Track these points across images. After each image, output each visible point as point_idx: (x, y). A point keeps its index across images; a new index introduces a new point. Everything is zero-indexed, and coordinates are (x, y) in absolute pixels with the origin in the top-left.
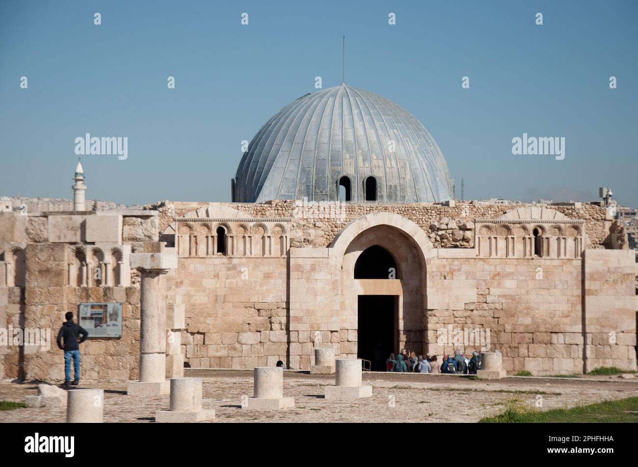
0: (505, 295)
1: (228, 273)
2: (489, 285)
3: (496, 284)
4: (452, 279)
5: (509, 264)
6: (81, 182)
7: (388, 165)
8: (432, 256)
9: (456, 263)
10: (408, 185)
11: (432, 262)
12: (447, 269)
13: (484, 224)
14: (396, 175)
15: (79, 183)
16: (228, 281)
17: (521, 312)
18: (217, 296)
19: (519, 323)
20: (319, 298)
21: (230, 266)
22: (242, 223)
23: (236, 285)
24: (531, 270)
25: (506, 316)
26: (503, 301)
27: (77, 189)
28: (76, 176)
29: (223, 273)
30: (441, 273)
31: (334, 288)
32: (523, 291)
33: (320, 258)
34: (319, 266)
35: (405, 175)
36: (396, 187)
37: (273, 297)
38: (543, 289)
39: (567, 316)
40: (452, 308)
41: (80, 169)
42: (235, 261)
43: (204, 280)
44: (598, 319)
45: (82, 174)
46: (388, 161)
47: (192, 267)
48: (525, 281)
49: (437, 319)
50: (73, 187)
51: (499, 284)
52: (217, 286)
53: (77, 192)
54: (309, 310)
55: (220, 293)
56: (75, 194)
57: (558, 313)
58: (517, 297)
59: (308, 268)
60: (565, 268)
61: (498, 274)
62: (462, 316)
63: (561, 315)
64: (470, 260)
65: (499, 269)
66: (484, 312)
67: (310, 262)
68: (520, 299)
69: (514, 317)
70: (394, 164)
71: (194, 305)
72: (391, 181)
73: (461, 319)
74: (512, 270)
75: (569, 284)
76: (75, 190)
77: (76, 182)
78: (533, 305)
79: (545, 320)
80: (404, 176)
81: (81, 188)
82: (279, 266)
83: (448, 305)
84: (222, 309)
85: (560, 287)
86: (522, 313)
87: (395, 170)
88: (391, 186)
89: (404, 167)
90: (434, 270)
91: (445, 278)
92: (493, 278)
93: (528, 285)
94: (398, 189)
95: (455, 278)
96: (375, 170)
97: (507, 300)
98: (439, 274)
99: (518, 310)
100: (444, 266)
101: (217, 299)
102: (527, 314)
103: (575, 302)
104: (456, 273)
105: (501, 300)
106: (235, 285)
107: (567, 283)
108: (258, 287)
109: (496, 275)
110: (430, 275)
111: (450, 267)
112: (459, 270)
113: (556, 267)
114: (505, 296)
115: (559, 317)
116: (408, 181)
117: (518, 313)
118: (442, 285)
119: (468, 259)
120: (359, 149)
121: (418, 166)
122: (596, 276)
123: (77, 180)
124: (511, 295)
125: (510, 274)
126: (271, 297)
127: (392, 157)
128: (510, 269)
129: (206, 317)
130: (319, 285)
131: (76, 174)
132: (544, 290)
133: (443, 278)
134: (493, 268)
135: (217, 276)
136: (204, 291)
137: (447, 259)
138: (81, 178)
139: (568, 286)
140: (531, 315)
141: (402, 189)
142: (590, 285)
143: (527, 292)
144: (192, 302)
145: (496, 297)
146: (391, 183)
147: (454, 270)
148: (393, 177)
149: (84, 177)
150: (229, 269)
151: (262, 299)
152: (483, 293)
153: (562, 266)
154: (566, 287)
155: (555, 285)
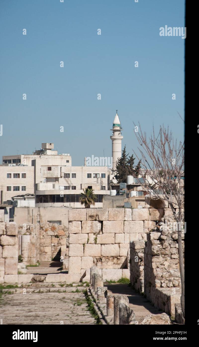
6: (118, 132)
15: (117, 133)
27: (115, 139)
28: (113, 127)
41: (117, 121)
45: (119, 125)
50: (111, 137)
53: (115, 142)
56: (113, 144)
76: (113, 140)
77: (113, 133)
81: (119, 138)
123: (115, 131)
131: (114, 125)
138: (118, 128)
149: (121, 128)
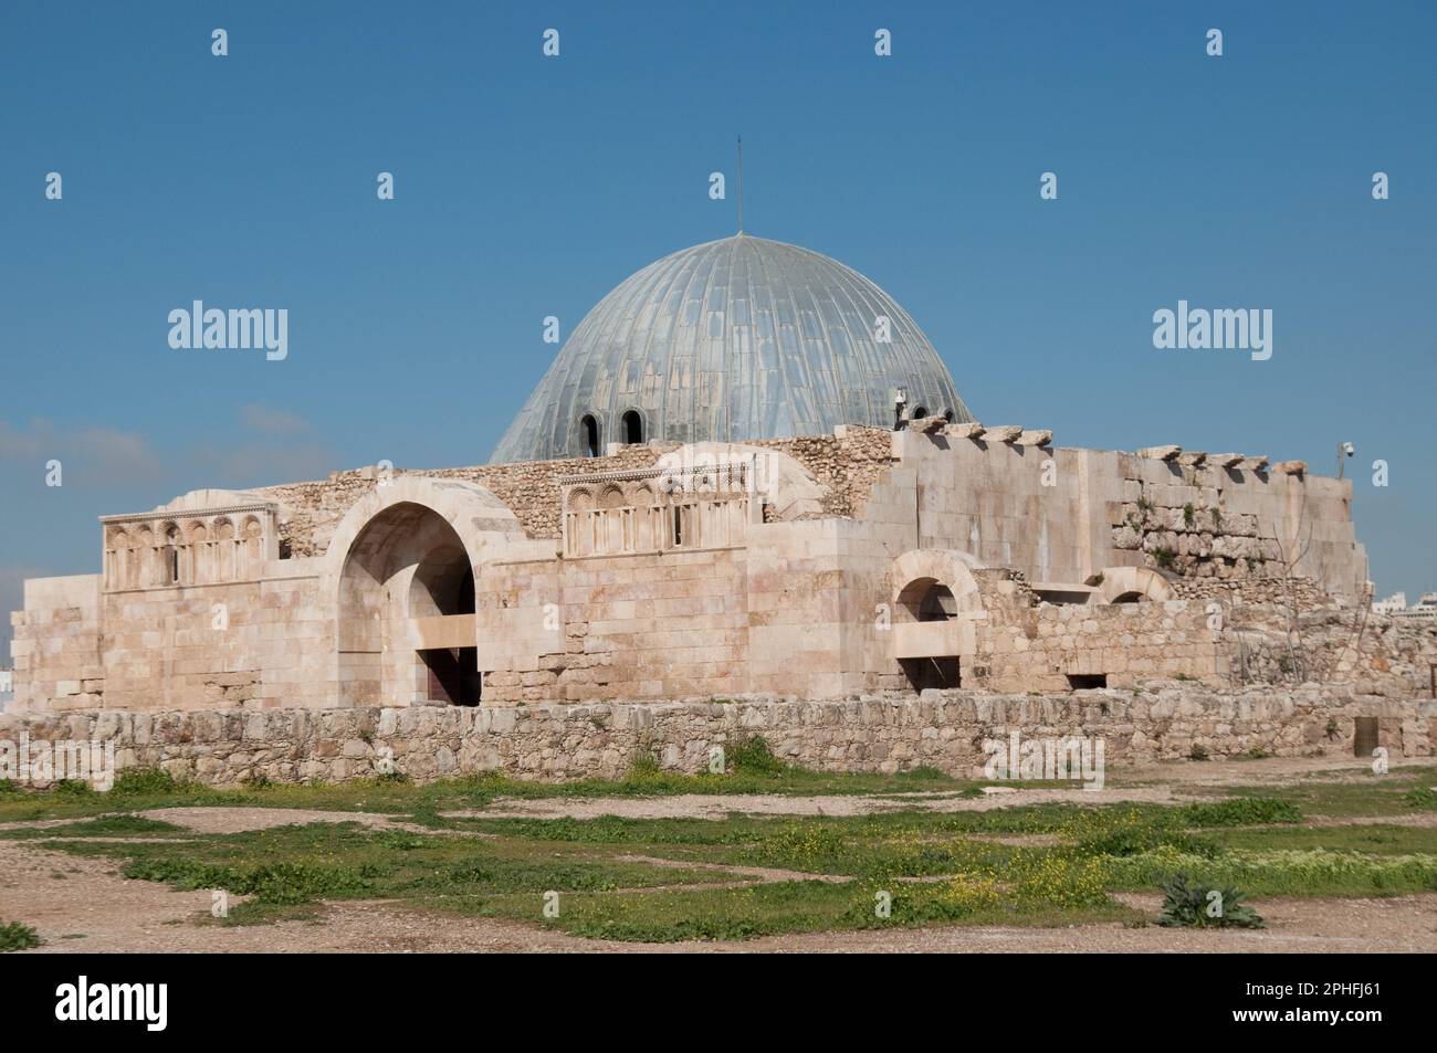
0: (614, 635)
1: (178, 617)
2: (587, 615)
3: (599, 611)
4: (517, 607)
5: (620, 569)
7: (675, 384)
8: (483, 561)
9: (523, 571)
10: (713, 421)
11: (485, 573)
12: (509, 586)
13: (576, 486)
14: (686, 404)
16: (179, 633)
17: (643, 669)
18: (162, 663)
19: (641, 694)
20: (305, 658)
21: (181, 604)
22: (198, 519)
23: (191, 639)
24: (658, 578)
25: (617, 678)
26: (612, 647)
29: (170, 621)
30: (498, 596)
31: (328, 637)
32: (646, 625)
33: (304, 578)
34: (305, 594)
35: (710, 402)
36: (684, 427)
37: (245, 661)
38: (682, 616)
39: (724, 674)
40: (518, 667)
42: (188, 594)
43: (146, 633)
44: (772, 677)
46: (675, 378)
47: (126, 609)
48: (650, 601)
49: (493, 692)
51: (604, 612)
52: (164, 644)
54: (291, 684)
55: (168, 657)
57: (710, 669)
58: (635, 636)
59: (287, 599)
60: (718, 568)
61: (603, 591)
62: (534, 683)
63: (714, 671)
64: (547, 564)
65: (604, 580)
66: (580, 672)
67: (289, 587)
68: (642, 641)
69: (631, 680)
70: (687, 381)
71: (130, 683)
72: (673, 418)
73: (534, 689)
74: (626, 581)
75: (727, 603)
78: (666, 654)
79: (687, 684)
80: (706, 404)
82: (252, 598)
83: (511, 662)
84: (172, 688)
85: (710, 610)
86: (645, 671)
87: (688, 394)
88: (672, 427)
89: (711, 386)
90: (487, 589)
91: (506, 606)
92: (593, 600)
93: (654, 610)
94: (690, 431)
95: (521, 603)
96: (644, 397)
97: (620, 646)
98: (495, 597)
99: (639, 665)
100: (503, 581)
101: (162, 670)
102: (656, 673)
103: (738, 642)
104: (524, 594)
105: (609, 645)
106: (188, 639)
107: (723, 600)
108: (222, 644)
109: (598, 594)
110: (481, 601)
111: (513, 581)
112: (528, 587)
113: (703, 567)
114: (615, 637)
115: (712, 676)
116: (714, 414)
117: (639, 671)
118: (501, 619)
119: (542, 561)
120: (628, 358)
121: (746, 381)
122: (765, 583)
124: (625, 635)
125: (622, 588)
126: (241, 661)
127: (687, 369)
128: (622, 579)
129: (148, 704)
130: (305, 632)
132: (683, 620)
133: (501, 604)
134: (593, 577)
135: (162, 625)
136: (144, 656)
137: (507, 564)
139: (725, 607)
140: (662, 676)
141: (699, 431)
142: (756, 603)
143: (654, 624)
144: (127, 676)
145: (600, 641)
146: (674, 421)
147: (520, 588)
148: (679, 407)
150: (179, 610)
151: (228, 666)
152: (578, 634)
153: (714, 565)
154: (721, 610)
155: (702, 607)
